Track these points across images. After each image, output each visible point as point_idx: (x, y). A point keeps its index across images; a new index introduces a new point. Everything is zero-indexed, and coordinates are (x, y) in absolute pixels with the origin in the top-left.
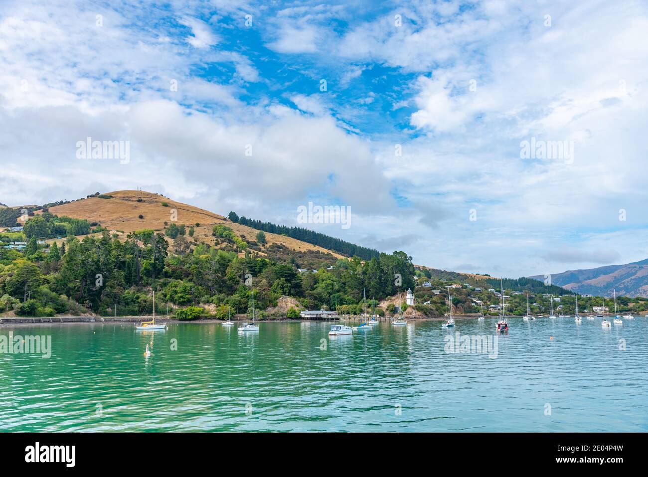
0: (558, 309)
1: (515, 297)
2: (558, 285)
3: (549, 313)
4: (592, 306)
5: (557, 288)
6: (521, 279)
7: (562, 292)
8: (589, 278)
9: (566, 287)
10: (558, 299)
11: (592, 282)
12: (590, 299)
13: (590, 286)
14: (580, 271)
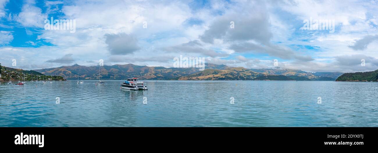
0: (40, 79)
1: (29, 75)
2: (40, 72)
3: (36, 80)
4: (48, 78)
5: (40, 73)
6: (31, 71)
7: (41, 74)
8: (48, 71)
9: (42, 73)
10: (40, 76)
11: (49, 72)
12: (48, 76)
13: (48, 73)
14: (46, 69)
